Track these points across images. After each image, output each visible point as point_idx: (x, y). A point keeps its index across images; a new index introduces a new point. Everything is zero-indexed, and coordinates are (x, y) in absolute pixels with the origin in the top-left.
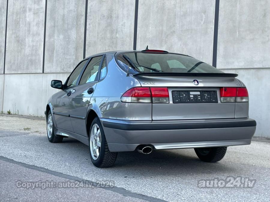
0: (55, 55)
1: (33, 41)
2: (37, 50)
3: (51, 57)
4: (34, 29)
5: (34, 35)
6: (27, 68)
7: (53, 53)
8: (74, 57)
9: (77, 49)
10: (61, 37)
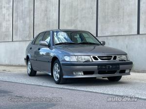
0: (18, 31)
1: (6, 24)
2: (8, 29)
3: (16, 33)
4: (7, 17)
5: (7, 21)
6: (4, 39)
7: (17, 30)
8: (28, 32)
9: (29, 28)
10: (21, 21)
